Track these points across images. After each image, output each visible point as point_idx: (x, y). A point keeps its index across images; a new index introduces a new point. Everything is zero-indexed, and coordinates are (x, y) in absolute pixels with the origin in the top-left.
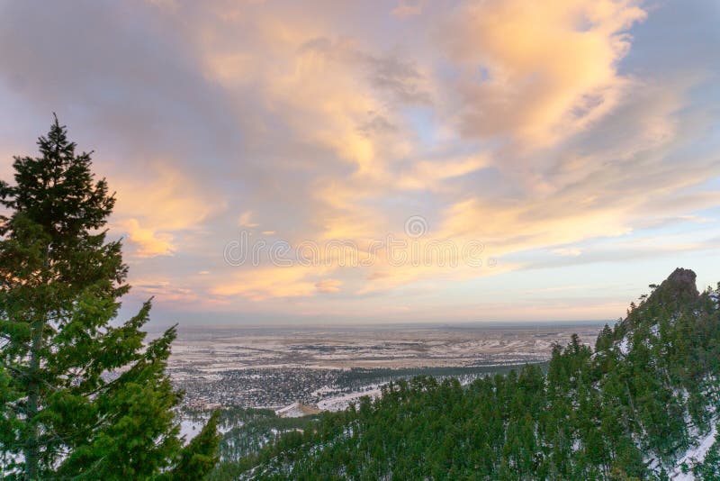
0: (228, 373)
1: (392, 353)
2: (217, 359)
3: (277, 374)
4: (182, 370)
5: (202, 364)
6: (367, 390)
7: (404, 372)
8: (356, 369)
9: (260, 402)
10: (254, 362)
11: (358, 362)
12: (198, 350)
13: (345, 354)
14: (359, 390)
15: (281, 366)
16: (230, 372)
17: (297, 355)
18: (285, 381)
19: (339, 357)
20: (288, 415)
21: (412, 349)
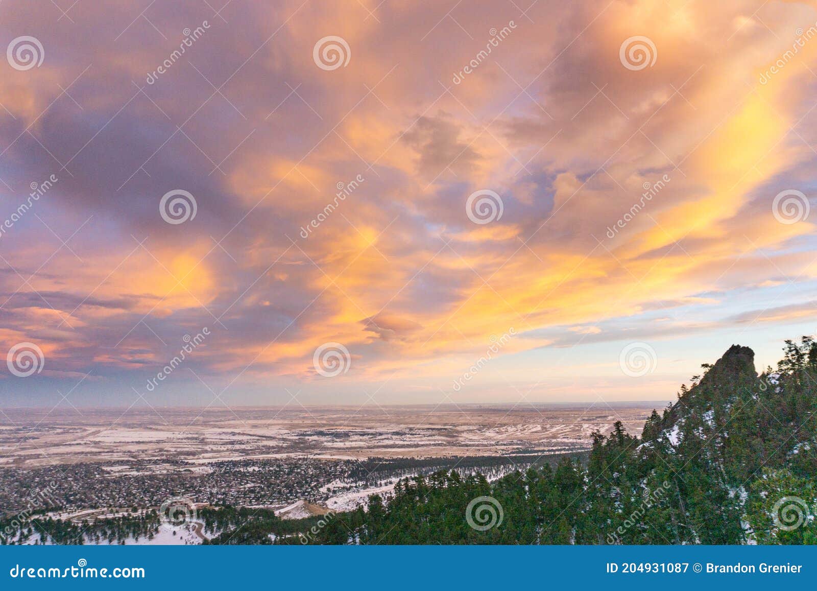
0: (220, 465)
1: (416, 440)
2: (207, 448)
3: (279, 466)
4: (164, 461)
5: (188, 454)
6: (386, 484)
7: (430, 462)
8: (374, 459)
9: (257, 499)
10: (253, 451)
11: (376, 450)
12: (185, 436)
13: (361, 440)
14: (376, 485)
15: (284, 456)
16: (222, 463)
17: (304, 442)
18: (288, 474)
19: (354, 444)
20: (291, 516)
21: (439, 435)
